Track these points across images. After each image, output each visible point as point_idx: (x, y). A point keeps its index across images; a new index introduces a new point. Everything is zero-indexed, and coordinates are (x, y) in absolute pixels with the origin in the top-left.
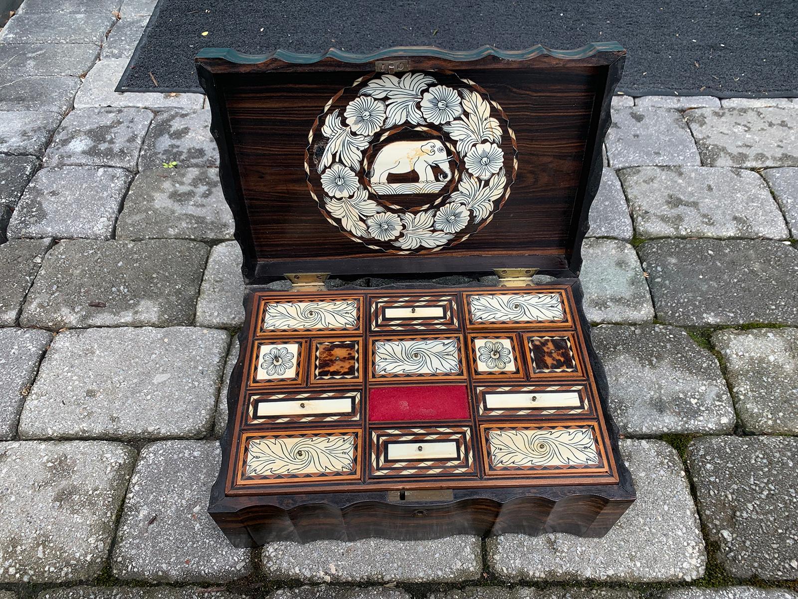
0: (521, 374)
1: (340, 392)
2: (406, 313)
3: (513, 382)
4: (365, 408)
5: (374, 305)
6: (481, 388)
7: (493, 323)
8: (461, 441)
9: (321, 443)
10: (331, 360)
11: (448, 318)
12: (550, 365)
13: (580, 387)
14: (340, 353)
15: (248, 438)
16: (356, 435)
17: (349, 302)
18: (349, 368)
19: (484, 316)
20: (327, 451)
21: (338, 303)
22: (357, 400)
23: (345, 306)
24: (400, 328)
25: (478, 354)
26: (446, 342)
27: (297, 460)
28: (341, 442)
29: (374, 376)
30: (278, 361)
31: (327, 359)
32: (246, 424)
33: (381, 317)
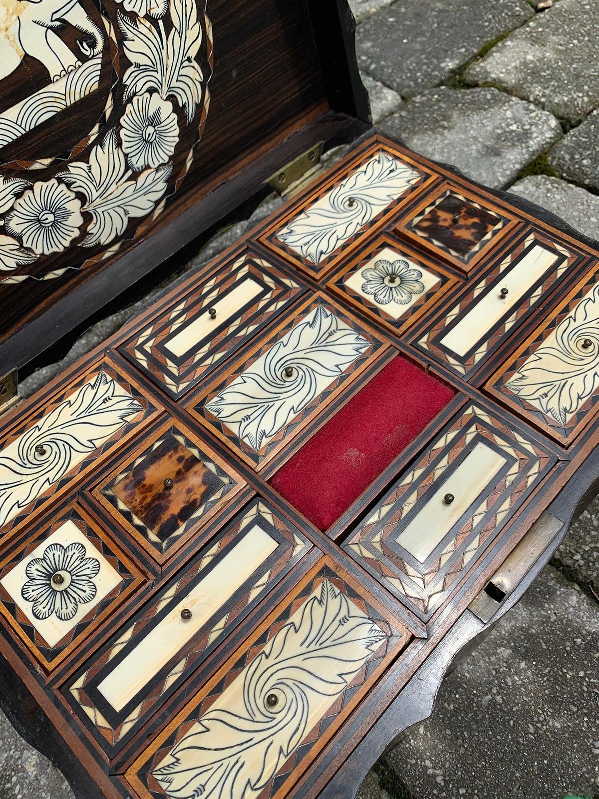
0: (452, 279)
1: (225, 533)
2: (203, 326)
3: (453, 295)
5: (139, 355)
6: (425, 339)
7: (344, 247)
8: (485, 432)
9: (286, 645)
10: (159, 497)
11: (272, 285)
12: (471, 238)
13: (532, 236)
14: (162, 471)
15: (144, 774)
17: (92, 382)
18: (204, 482)
19: (323, 248)
20: (312, 647)
21: (72, 398)
22: (269, 518)
23: (90, 393)
24: (218, 356)
25: (370, 298)
26: (309, 318)
27: (279, 717)
28: (318, 610)
29: (257, 459)
30: (62, 581)
31: (148, 500)
32: (112, 751)
33: (170, 363)
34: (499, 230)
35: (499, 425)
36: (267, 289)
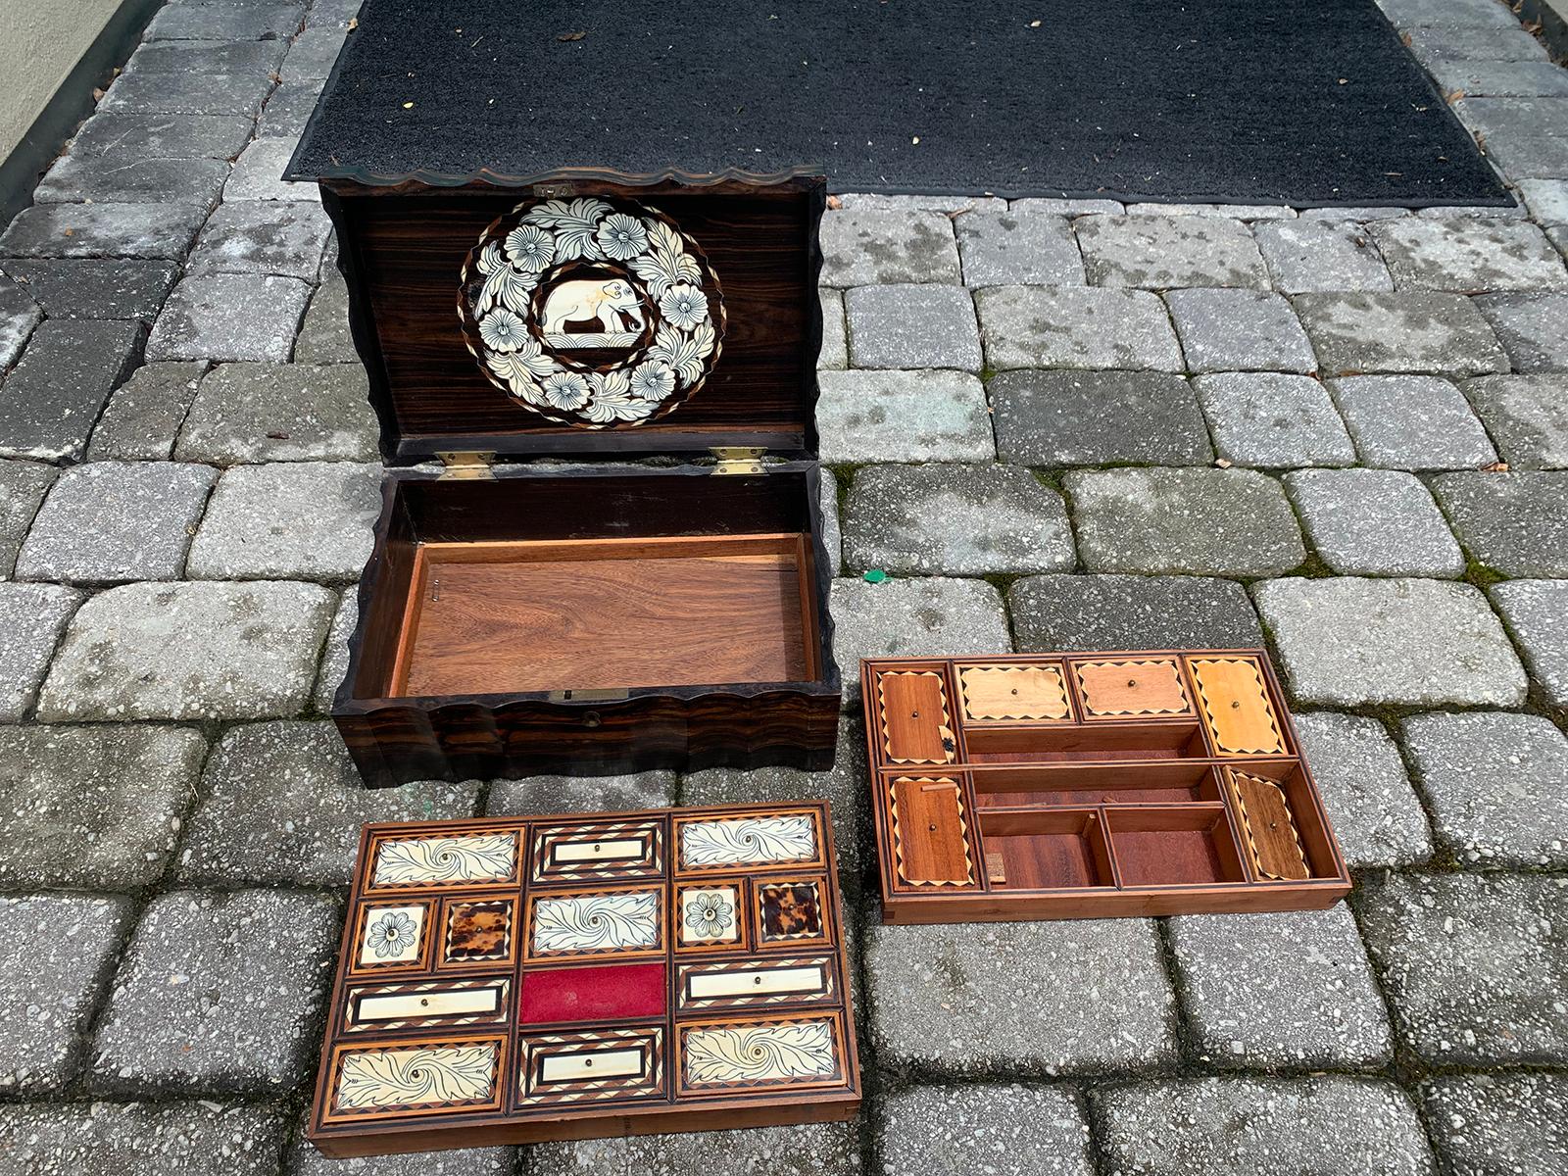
0: (743, 945)
1: (480, 980)
2: (586, 852)
3: (731, 955)
4: (516, 1004)
5: (539, 841)
6: (685, 968)
7: (713, 867)
8: (649, 1048)
9: (447, 1058)
10: (470, 932)
11: (648, 857)
12: (785, 929)
13: (824, 960)
14: (485, 919)
15: (343, 1053)
16: (499, 1044)
17: (504, 837)
18: (496, 944)
19: (700, 857)
20: (455, 1070)
21: (486, 838)
22: (505, 992)
23: (497, 843)
24: (575, 877)
25: (685, 914)
26: (641, 897)
27: (412, 1084)
28: (476, 1056)
29: (531, 955)
30: (392, 935)
31: (465, 929)
32: (342, 1033)
33: (548, 860)
34: (809, 938)
35: (659, 1052)
36: (643, 857)
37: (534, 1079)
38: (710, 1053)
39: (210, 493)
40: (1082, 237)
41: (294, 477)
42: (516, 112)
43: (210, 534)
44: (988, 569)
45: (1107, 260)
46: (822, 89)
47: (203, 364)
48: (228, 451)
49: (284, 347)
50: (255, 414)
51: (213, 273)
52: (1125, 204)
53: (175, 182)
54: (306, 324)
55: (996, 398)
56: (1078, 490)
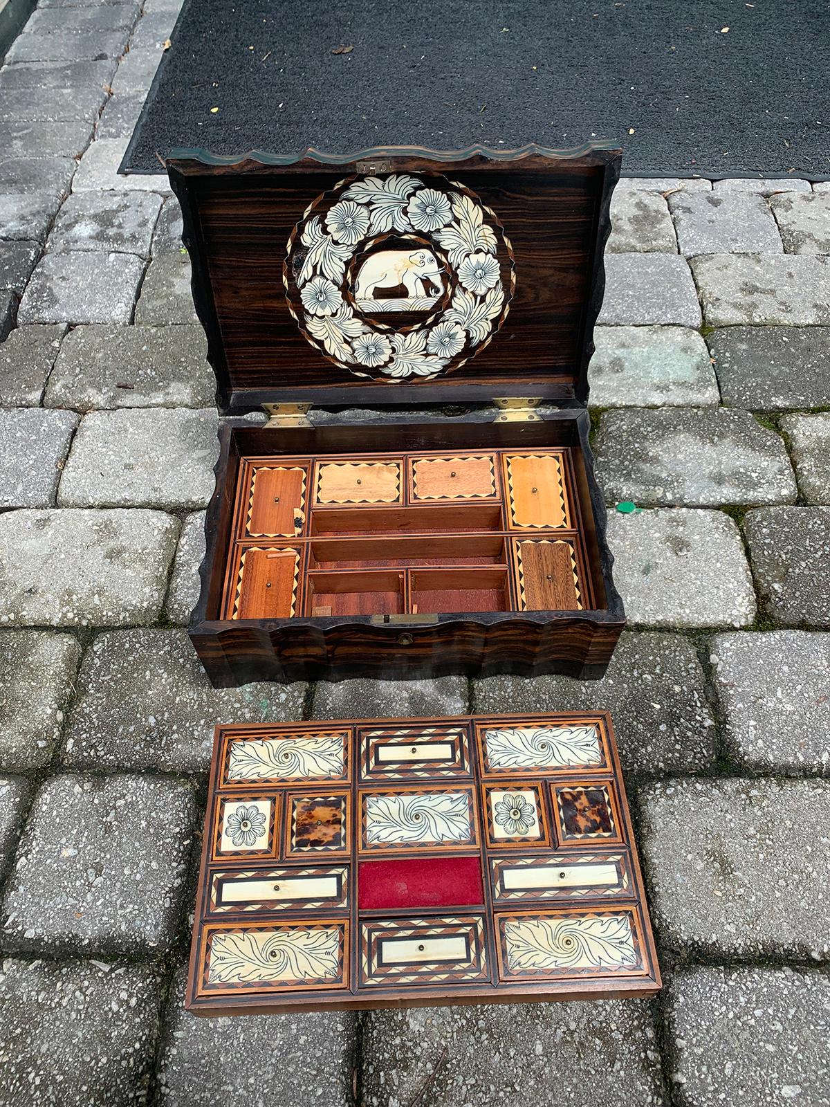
0: (547, 842)
1: (322, 869)
2: (403, 753)
3: (537, 851)
4: (354, 891)
5: (364, 742)
6: (498, 861)
7: (514, 770)
8: (472, 935)
9: (299, 939)
10: (311, 824)
11: (457, 759)
12: (583, 828)
13: (619, 857)
14: (323, 813)
15: (211, 932)
16: (342, 927)
17: (334, 739)
18: (334, 836)
19: (502, 761)
20: (307, 951)
21: (320, 739)
22: (344, 880)
23: (329, 744)
24: (397, 776)
25: (494, 813)
26: (455, 796)
27: (270, 963)
28: (323, 939)
29: (364, 846)
30: (246, 826)
31: (307, 822)
32: (209, 914)
33: (373, 760)
34: (604, 837)
35: (482, 940)
36: (453, 759)
37: (375, 961)
38: (528, 943)
39: (74, 434)
40: (778, 211)
41: (140, 421)
42: (302, 114)
43: (75, 469)
44: (723, 501)
45: (802, 232)
46: (549, 90)
47: (63, 326)
48: (86, 399)
49: (126, 312)
50: (105, 368)
51: (67, 251)
52: (812, 183)
53: (34, 177)
54: (143, 292)
55: (717, 351)
56: (795, 431)
